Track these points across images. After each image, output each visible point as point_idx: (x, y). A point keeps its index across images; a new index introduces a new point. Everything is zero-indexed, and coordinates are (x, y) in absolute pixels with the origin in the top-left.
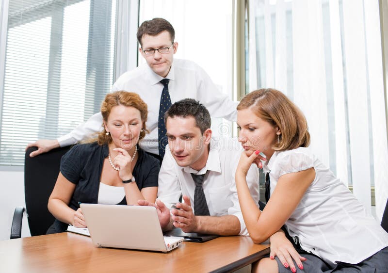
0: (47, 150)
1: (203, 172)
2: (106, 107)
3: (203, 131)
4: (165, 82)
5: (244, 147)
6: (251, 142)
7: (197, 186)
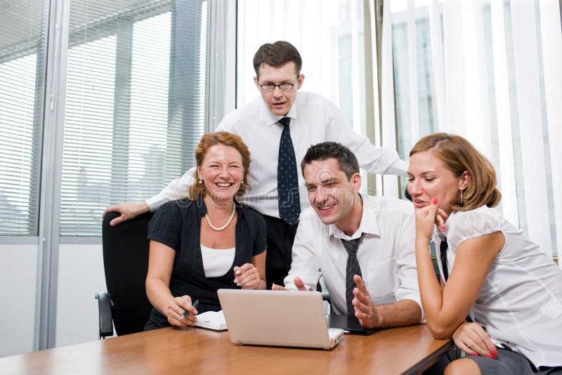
0: (132, 217)
1: (356, 235)
2: (201, 148)
3: (349, 176)
4: (285, 123)
7: (350, 255)
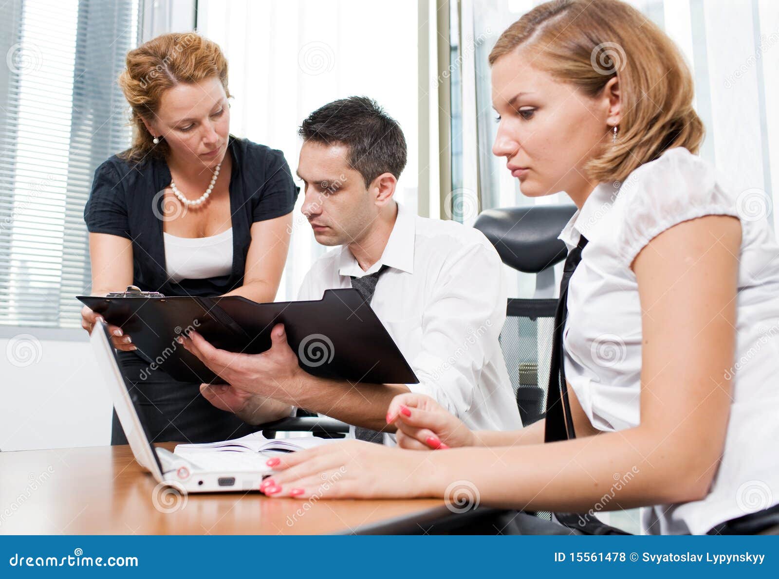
1: (373, 269)
5: (514, 170)
6: (529, 154)
